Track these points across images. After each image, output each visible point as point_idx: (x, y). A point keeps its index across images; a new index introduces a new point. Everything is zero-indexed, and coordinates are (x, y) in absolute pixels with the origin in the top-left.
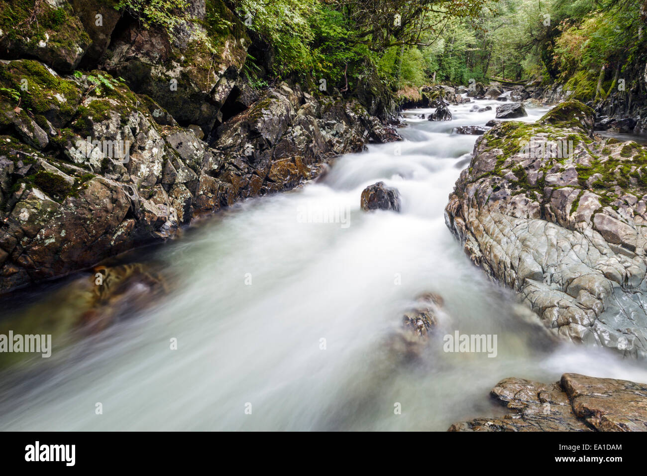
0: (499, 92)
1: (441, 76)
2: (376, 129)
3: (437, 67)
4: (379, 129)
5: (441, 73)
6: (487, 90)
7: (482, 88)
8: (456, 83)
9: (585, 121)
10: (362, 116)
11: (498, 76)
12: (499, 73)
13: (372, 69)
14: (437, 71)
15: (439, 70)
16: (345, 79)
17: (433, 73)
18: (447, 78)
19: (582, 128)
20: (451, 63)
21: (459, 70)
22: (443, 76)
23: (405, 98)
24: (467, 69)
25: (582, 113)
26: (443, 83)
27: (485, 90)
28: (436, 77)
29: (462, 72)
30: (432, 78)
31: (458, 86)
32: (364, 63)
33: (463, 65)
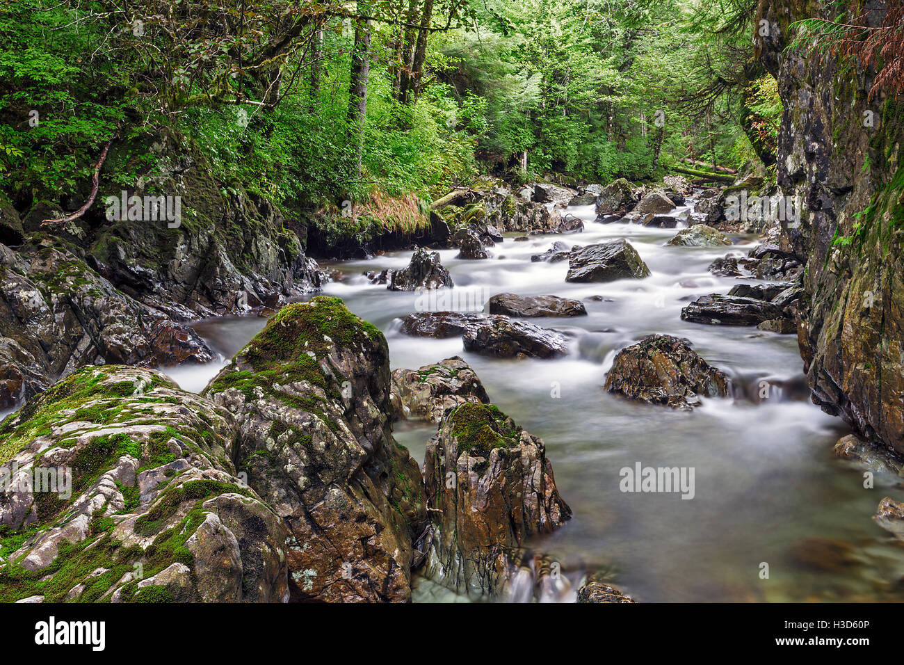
0: (670, 201)
1: (542, 162)
2: (109, 333)
3: (529, 141)
4: (120, 331)
5: (540, 153)
6: (639, 195)
7: (627, 193)
8: (584, 176)
9: (329, 363)
10: (74, 295)
11: (702, 160)
12: (703, 152)
13: (189, 160)
14: (529, 149)
15: (536, 145)
16: (92, 186)
17: (520, 155)
18: (558, 165)
19: (319, 385)
20: (565, 130)
21: (589, 146)
22: (545, 160)
23: (376, 226)
24: (609, 144)
25: (326, 337)
26: (546, 178)
27: (634, 197)
28: (528, 162)
29: (597, 151)
30: (519, 164)
31: (586, 184)
32: (160, 143)
33: (600, 135)
